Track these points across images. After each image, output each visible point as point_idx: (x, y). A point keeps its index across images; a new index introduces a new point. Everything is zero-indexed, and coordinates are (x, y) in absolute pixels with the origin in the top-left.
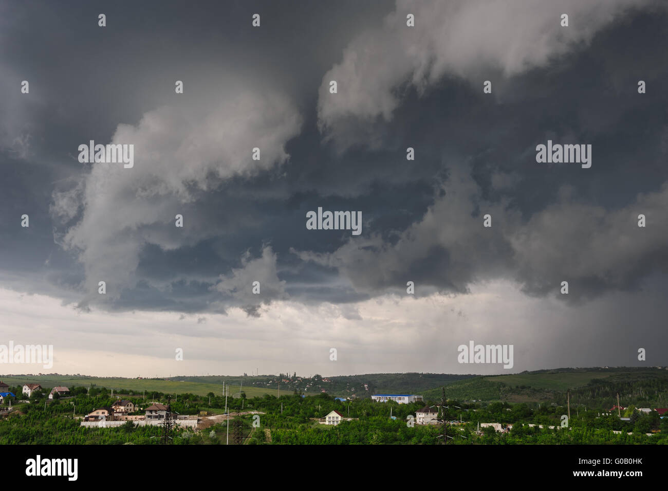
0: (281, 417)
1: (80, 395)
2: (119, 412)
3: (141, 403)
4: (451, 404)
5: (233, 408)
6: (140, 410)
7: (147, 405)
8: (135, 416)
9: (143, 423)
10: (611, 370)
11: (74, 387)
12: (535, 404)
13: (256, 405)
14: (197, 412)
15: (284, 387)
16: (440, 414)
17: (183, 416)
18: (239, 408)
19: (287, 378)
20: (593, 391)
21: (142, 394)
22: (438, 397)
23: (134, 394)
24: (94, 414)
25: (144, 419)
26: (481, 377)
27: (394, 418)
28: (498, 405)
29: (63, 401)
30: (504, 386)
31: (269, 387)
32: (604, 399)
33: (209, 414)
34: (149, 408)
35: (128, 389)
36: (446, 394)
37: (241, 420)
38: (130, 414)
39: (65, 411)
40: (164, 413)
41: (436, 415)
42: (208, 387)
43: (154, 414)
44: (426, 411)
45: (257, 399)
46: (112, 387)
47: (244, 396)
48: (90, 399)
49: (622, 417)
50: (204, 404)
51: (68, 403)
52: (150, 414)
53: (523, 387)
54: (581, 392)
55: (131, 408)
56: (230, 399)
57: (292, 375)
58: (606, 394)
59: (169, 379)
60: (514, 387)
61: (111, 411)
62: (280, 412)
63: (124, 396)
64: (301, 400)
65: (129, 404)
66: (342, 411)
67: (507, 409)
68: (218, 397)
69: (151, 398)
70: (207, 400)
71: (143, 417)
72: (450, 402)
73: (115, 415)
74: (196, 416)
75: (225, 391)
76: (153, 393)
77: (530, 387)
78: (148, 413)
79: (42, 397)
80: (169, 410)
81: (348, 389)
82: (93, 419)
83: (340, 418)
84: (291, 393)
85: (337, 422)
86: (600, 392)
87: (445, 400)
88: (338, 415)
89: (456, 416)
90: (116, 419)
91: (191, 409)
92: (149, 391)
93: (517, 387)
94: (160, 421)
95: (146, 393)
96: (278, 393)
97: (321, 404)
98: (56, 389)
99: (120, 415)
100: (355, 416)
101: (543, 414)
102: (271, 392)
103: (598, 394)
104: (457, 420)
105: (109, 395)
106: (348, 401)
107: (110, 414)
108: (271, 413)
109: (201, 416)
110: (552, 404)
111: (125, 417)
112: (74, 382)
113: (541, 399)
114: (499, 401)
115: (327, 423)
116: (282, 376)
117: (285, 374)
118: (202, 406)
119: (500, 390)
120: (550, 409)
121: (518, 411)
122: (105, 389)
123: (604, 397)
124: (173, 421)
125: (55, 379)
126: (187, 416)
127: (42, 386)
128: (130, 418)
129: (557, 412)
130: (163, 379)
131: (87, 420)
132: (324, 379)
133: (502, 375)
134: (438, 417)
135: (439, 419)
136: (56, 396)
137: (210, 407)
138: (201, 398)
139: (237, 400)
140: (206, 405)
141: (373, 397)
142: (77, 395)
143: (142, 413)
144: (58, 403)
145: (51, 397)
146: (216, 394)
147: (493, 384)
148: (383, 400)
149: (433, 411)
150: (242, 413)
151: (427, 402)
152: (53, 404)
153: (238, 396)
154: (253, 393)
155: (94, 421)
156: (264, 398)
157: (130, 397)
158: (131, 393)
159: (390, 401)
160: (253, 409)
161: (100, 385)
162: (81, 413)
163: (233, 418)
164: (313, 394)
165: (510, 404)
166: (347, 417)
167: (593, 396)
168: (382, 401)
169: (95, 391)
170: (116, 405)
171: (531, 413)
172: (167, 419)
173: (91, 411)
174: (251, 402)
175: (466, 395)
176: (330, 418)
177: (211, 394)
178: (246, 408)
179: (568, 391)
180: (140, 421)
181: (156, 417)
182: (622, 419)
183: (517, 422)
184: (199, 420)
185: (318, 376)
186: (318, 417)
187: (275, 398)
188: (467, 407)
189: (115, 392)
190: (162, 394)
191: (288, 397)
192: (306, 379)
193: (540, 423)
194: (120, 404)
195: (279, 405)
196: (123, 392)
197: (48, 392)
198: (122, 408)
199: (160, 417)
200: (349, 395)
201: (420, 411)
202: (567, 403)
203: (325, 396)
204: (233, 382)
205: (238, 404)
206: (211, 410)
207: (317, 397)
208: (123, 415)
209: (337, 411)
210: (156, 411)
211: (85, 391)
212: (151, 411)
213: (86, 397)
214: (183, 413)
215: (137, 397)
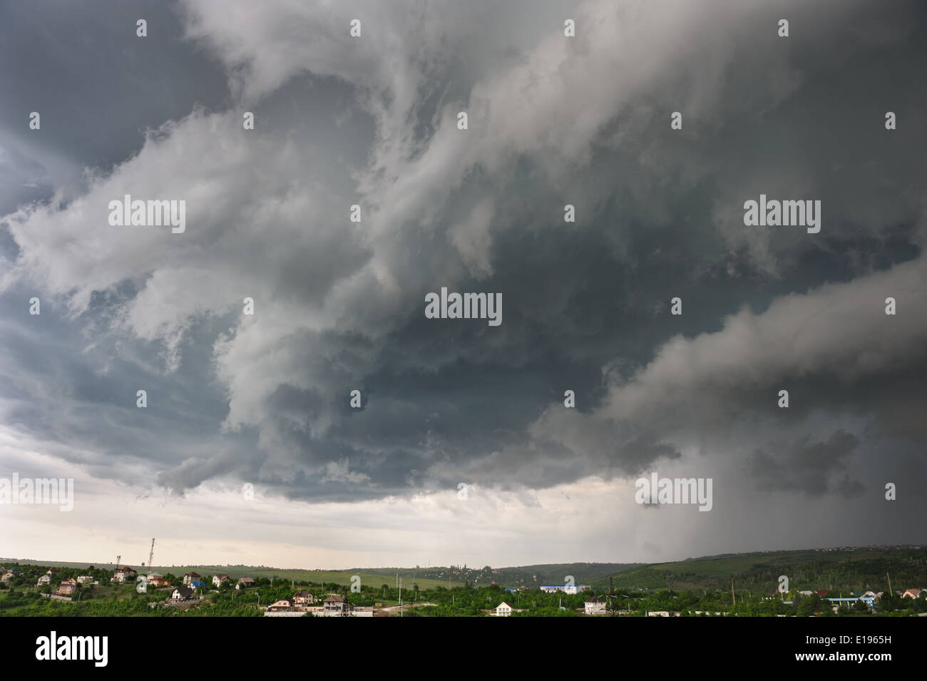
0: (452, 608)
1: (263, 586)
2: (300, 604)
3: (320, 594)
4: (619, 594)
5: (406, 600)
6: (318, 601)
7: (325, 597)
8: (314, 608)
9: (321, 614)
10: (771, 554)
11: (258, 578)
12: (701, 591)
13: (428, 596)
14: (372, 604)
15: (455, 578)
16: (608, 603)
17: (359, 608)
18: (412, 600)
19: (457, 570)
20: (756, 576)
21: (320, 586)
22: (605, 587)
23: (314, 585)
24: (276, 604)
25: (322, 610)
26: (647, 566)
27: (564, 608)
28: (665, 593)
29: (249, 592)
30: (669, 574)
31: (441, 579)
32: (767, 583)
33: (384, 606)
34: (326, 600)
35: (307, 581)
36: (614, 583)
37: (414, 612)
38: (309, 605)
39: (251, 601)
40: (341, 605)
41: (604, 605)
42: (382, 579)
43: (331, 605)
44: (594, 601)
45: (430, 591)
46: (293, 579)
47: (416, 587)
48: (273, 590)
49: (785, 600)
50: (379, 596)
51: (253, 593)
52: (328, 605)
53: (688, 575)
54: (744, 577)
55: (310, 599)
56: (404, 591)
57: (462, 567)
58: (768, 579)
59: (345, 571)
60: (679, 575)
61: (292, 602)
62: (452, 604)
63: (304, 588)
64: (473, 592)
65: (309, 595)
66: (511, 602)
67: (675, 597)
68: (391, 589)
69: (328, 590)
70: (382, 592)
71: (321, 608)
72: (618, 590)
73: (296, 606)
74: (371, 608)
75: (399, 583)
76: (331, 585)
77: (694, 574)
78: (326, 605)
79: (229, 587)
80: (346, 601)
81: (517, 580)
82: (276, 609)
83: (510, 609)
84: (462, 585)
85: (508, 613)
86: (763, 576)
87: (612, 589)
88: (508, 607)
89: (624, 605)
90: (296, 610)
91: (367, 601)
92: (327, 582)
93: (682, 575)
94: (337, 613)
95: (325, 585)
96: (449, 585)
97: (492, 595)
98: (242, 580)
99: (300, 606)
100: (525, 607)
101: (709, 601)
102: (443, 584)
103: (761, 578)
104: (625, 609)
105: (290, 586)
106: (518, 592)
107: (291, 605)
108: (443, 605)
109: (376, 608)
110: (717, 590)
111: (305, 608)
112: (258, 574)
113: (706, 586)
114: (666, 589)
115: (498, 615)
116: (453, 568)
117: (456, 566)
118: (376, 598)
119: (665, 578)
120: (716, 595)
121: (685, 598)
122: (286, 580)
123: (766, 581)
124: (349, 612)
125: (241, 570)
126: (363, 608)
127: (230, 576)
128: (309, 609)
129: (722, 598)
130: (340, 571)
131: (270, 610)
132: (493, 570)
133: (667, 563)
134: (607, 606)
135: (608, 608)
136: (242, 586)
137: (384, 599)
138: (376, 589)
139: (410, 592)
140: (380, 597)
141: (542, 588)
142: (261, 585)
143: (321, 604)
144: (244, 594)
145: (237, 587)
146: (391, 585)
147: (658, 572)
148: (552, 590)
149: (602, 600)
150: (415, 605)
151: (595, 592)
152: (239, 594)
153: (411, 588)
154: (425, 585)
155: (276, 611)
156: (436, 589)
157: (309, 589)
158: (310, 585)
159: (559, 592)
160: (425, 601)
161: (282, 576)
162: (264, 604)
163: (406, 610)
164: (484, 586)
165: (676, 591)
166: (518, 608)
167: (756, 582)
168: (550, 592)
169: (278, 583)
170: (296, 596)
171: (697, 600)
172: (344, 611)
173: (274, 602)
174: (424, 594)
175: (633, 584)
176: (500, 609)
177: (385, 586)
178: (418, 600)
179: (732, 576)
180: (318, 612)
181: (334, 608)
182: (785, 603)
183: (683, 610)
184: (374, 612)
185: (488, 568)
186: (489, 609)
187: (446, 590)
188: (635, 596)
189: (296, 584)
190: (340, 586)
191: (460, 589)
192: (476, 571)
193: (706, 610)
194: (300, 595)
195: (451, 597)
196: (303, 584)
197: (234, 582)
198: (302, 599)
199: (337, 608)
200: (519, 586)
201: (589, 601)
202: (731, 589)
203: (495, 588)
204: (406, 574)
205: (412, 596)
206: (386, 601)
207: (487, 588)
208: (303, 606)
209: (507, 602)
210: (333, 602)
211: (268, 582)
212: (329, 603)
213: (269, 588)
214: (359, 605)
215: (316, 589)
